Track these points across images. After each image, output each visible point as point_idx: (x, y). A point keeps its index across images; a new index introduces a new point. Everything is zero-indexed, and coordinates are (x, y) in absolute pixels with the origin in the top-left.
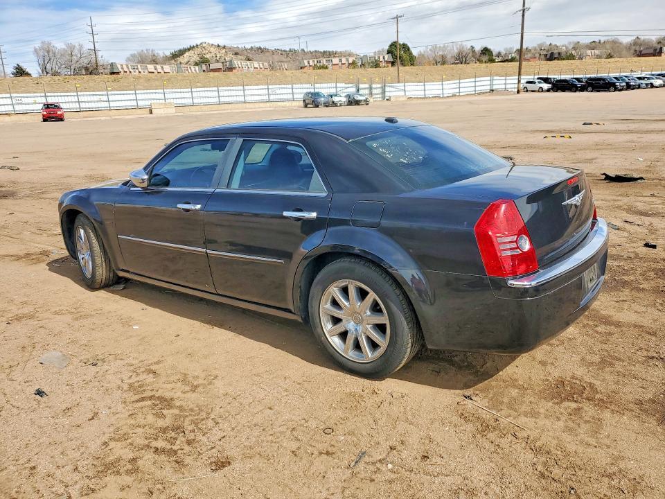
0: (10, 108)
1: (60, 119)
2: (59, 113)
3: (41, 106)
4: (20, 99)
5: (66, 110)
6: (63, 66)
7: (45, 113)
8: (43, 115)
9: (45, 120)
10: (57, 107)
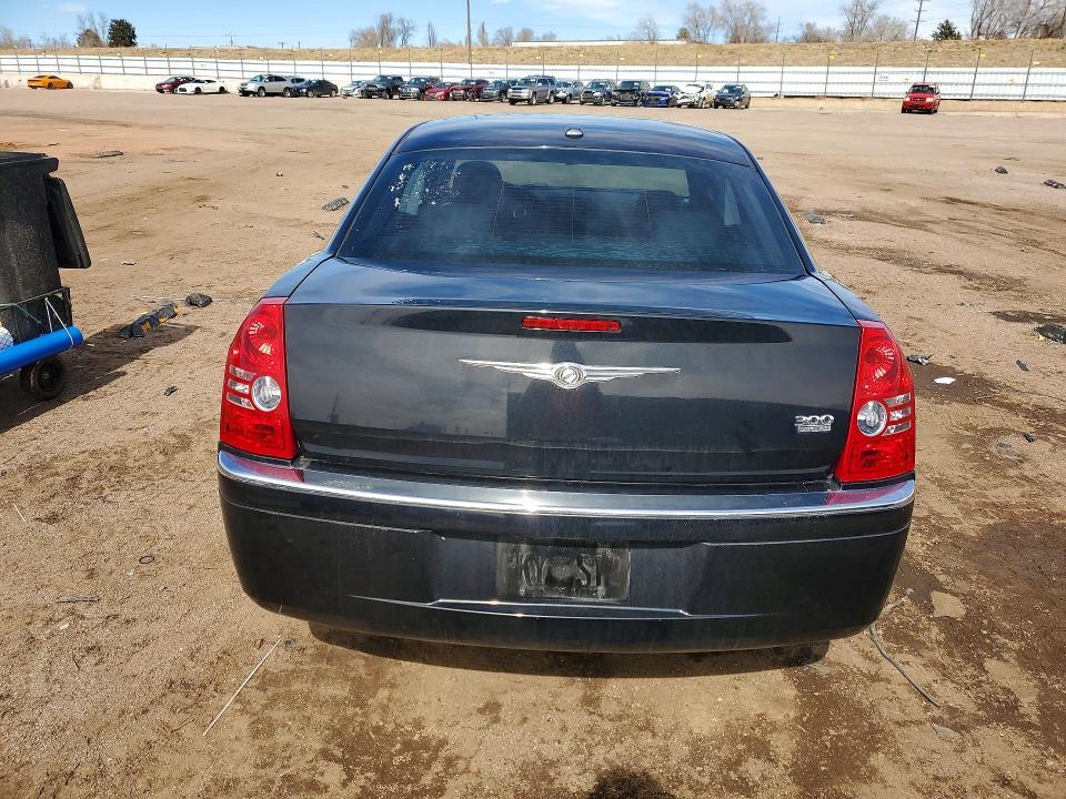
0: (866, 90)
1: (929, 110)
2: (929, 100)
3: (908, 88)
4: (885, 75)
5: (942, 97)
6: (1009, 23)
7: (908, 99)
8: (904, 103)
9: (904, 111)
10: (932, 91)
